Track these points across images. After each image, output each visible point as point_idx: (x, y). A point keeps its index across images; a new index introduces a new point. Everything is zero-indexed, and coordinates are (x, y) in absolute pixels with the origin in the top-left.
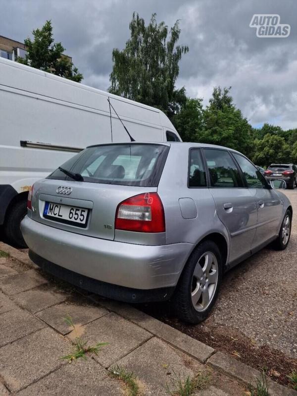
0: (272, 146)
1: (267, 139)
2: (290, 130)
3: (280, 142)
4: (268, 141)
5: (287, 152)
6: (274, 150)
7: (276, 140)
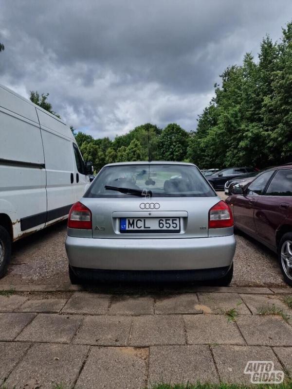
0: (89, 153)
1: (85, 146)
2: (99, 140)
3: (96, 150)
4: (86, 149)
5: (102, 158)
6: (92, 156)
7: (93, 147)
